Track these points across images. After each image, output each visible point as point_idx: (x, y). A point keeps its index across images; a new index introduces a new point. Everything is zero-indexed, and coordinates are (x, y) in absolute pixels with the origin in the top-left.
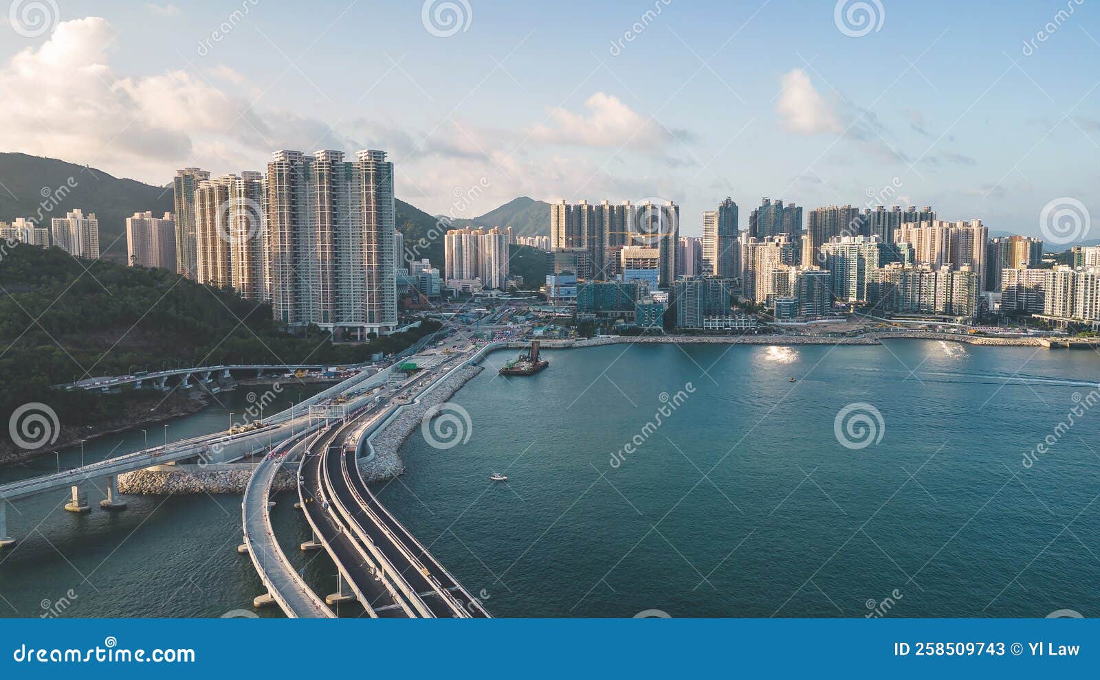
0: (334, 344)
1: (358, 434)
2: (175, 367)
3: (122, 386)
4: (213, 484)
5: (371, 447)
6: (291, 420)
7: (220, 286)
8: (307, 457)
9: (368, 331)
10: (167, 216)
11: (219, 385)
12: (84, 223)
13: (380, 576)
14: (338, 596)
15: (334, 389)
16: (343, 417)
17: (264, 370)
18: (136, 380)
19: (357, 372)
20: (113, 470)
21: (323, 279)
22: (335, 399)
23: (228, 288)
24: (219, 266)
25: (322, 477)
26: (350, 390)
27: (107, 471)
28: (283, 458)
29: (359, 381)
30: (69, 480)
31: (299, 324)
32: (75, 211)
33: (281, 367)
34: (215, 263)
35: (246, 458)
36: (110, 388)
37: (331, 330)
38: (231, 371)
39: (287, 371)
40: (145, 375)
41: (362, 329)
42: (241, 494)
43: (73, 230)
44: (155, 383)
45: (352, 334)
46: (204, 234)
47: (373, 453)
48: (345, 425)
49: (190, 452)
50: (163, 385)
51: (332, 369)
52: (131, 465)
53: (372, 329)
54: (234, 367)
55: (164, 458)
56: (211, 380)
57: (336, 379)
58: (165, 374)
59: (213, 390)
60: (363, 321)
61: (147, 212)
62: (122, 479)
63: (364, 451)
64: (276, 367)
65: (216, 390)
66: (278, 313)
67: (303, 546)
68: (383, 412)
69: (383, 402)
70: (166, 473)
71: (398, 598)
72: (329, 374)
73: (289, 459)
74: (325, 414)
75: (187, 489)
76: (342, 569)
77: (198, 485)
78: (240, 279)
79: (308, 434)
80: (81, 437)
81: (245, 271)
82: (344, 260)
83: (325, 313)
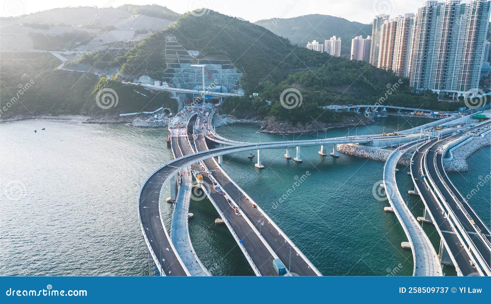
0: (439, 100)
1: (445, 147)
2: (363, 104)
3: (343, 109)
4: (372, 156)
5: (451, 154)
6: (411, 134)
7: (387, 69)
8: (417, 153)
9: (459, 95)
10: (368, 38)
11: (380, 114)
12: (336, 42)
13: (446, 216)
14: (423, 219)
15: (435, 122)
16: (438, 137)
17: (402, 109)
18: (347, 108)
19: (449, 116)
20: (336, 142)
21: (438, 67)
22: (435, 128)
23: (390, 70)
24: (388, 60)
25: (423, 163)
26: (444, 124)
27: (334, 142)
28: (405, 151)
29: (450, 120)
30: (320, 143)
31: (422, 89)
32: (334, 36)
33: (410, 109)
34: (386, 59)
35: (388, 147)
36: (338, 110)
37: (438, 93)
38: (387, 108)
39: (413, 111)
40: (351, 106)
41: (456, 94)
42: (384, 162)
43: (332, 45)
44: (355, 110)
45: (450, 96)
46: (383, 45)
47: (452, 157)
48: (439, 141)
49: (365, 140)
50: (358, 111)
51: (436, 113)
52: (342, 142)
53: (462, 94)
54: (388, 106)
55: (355, 141)
56: (377, 111)
57: (438, 118)
58: (360, 106)
59: (378, 116)
60: (457, 90)
61: (360, 36)
62: (339, 146)
63: (447, 155)
64: (408, 109)
65: (379, 116)
66: (412, 84)
67: (409, 192)
68: (461, 138)
69: (461, 133)
70: (355, 147)
71: (455, 229)
72: (434, 115)
73: (408, 152)
74: (429, 134)
75: (362, 155)
76: (427, 207)
77: (367, 154)
78: (396, 67)
79: (419, 142)
80: (326, 127)
81: (399, 62)
82: (452, 57)
83: (437, 85)
